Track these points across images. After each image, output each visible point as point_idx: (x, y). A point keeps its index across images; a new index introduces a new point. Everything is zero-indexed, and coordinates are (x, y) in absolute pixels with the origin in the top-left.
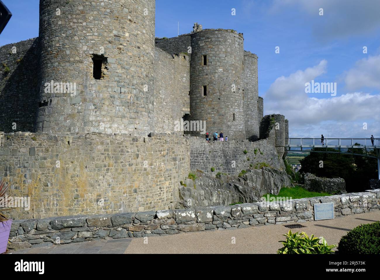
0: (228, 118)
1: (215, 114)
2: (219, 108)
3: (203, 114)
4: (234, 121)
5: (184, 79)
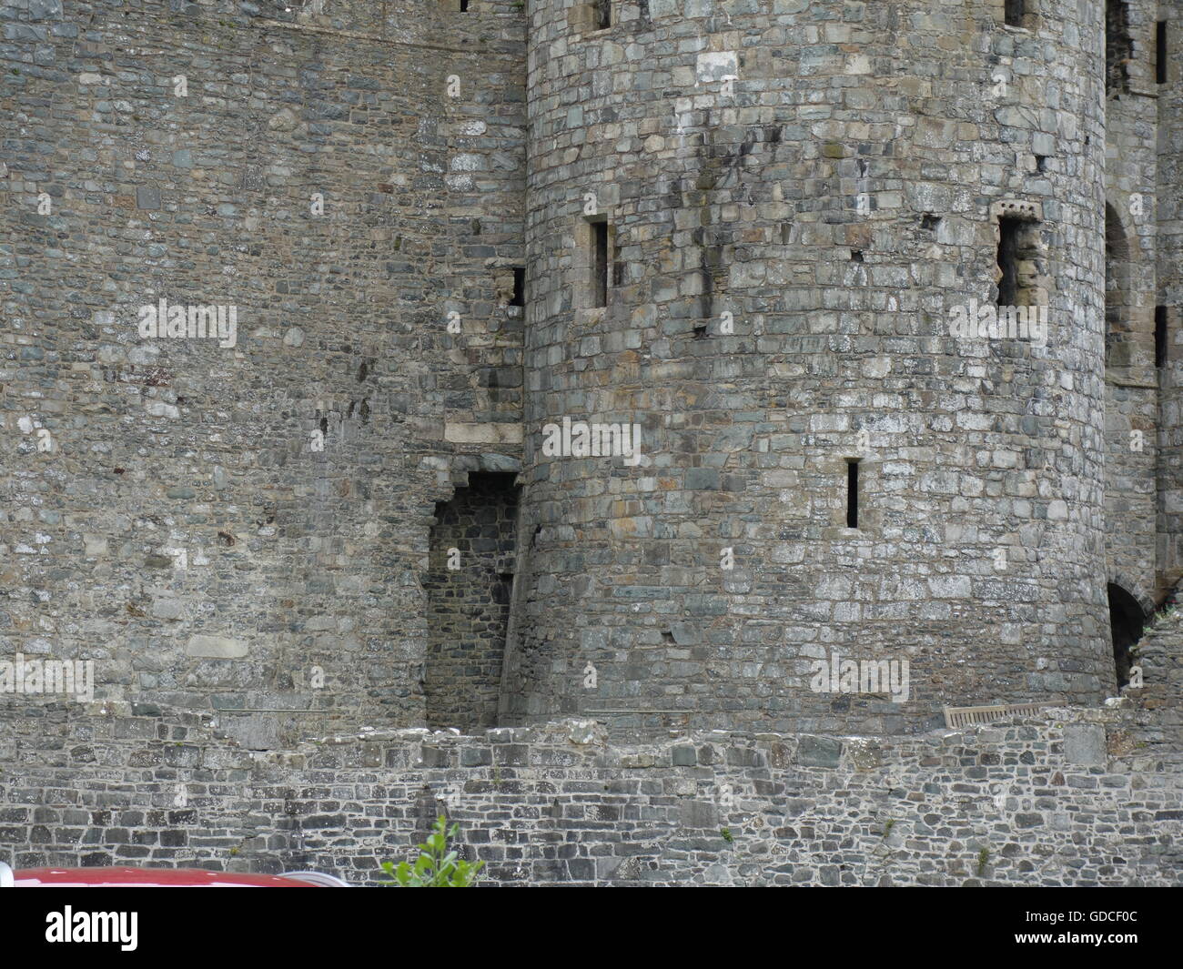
0: (782, 505)
1: (663, 472)
2: (697, 420)
3: (583, 474)
4: (848, 532)
5: (464, 161)
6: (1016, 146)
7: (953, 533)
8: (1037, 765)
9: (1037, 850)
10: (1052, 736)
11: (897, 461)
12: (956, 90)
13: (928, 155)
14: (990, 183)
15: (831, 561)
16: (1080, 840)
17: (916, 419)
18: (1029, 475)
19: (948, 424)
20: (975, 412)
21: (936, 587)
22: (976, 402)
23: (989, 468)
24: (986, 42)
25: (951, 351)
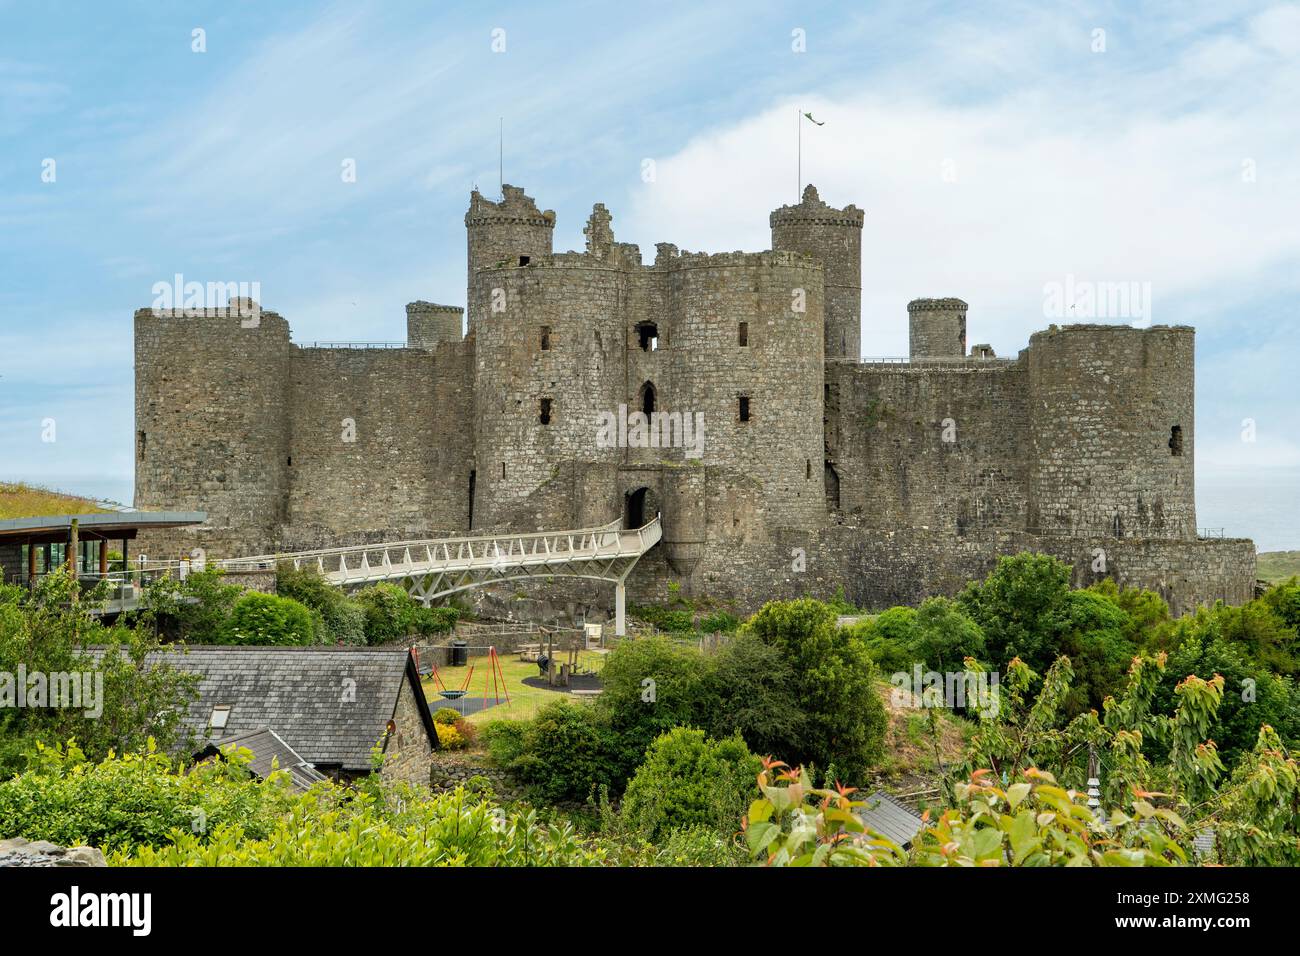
4: (502, 480)
6: (544, 381)
7: (525, 480)
11: (512, 462)
13: (518, 385)
14: (535, 391)
15: (499, 488)
17: (516, 452)
18: (549, 465)
19: (524, 453)
20: (532, 450)
21: (520, 494)
22: (531, 447)
23: (536, 463)
24: (534, 356)
25: (524, 434)
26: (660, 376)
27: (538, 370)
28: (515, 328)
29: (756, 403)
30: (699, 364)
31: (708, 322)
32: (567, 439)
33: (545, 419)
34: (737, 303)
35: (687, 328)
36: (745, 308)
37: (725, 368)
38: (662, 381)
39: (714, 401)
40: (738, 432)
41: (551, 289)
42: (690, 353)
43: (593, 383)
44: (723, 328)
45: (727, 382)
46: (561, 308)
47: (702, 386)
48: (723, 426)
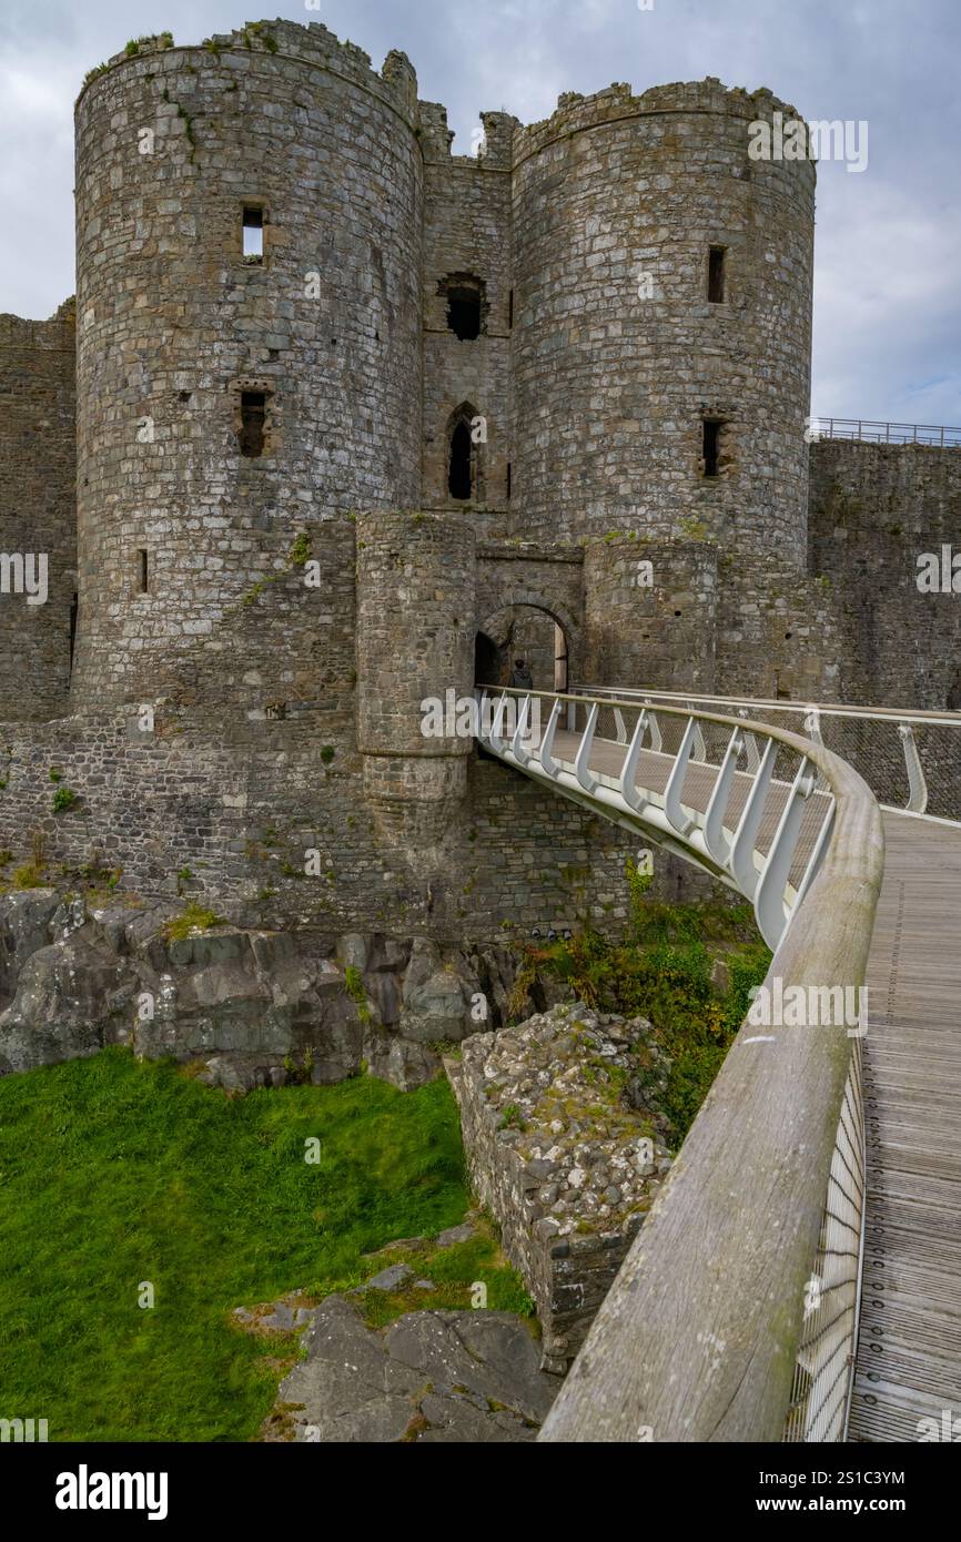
6: (249, 343)
7: (201, 593)
8: (108, 743)
9: (97, 802)
10: (118, 723)
11: (166, 550)
12: (202, 309)
13: (183, 353)
14: (227, 368)
15: (131, 614)
16: (126, 794)
17: (176, 523)
18: (263, 556)
19: (196, 525)
20: (217, 516)
21: (188, 627)
22: (217, 510)
23: (228, 552)
24: (224, 277)
25: (198, 478)
26: (490, 395)
27: (236, 314)
28: (174, 206)
29: (739, 433)
30: (608, 342)
31: (633, 245)
32: (307, 495)
33: (250, 444)
34: (707, 198)
35: (575, 265)
36: (724, 213)
37: (676, 350)
38: (496, 404)
39: (646, 425)
40: (701, 498)
41: (269, 109)
42: (585, 323)
43: (367, 370)
44: (670, 256)
45: (681, 381)
46: (293, 163)
47: (615, 392)
48: (668, 482)
